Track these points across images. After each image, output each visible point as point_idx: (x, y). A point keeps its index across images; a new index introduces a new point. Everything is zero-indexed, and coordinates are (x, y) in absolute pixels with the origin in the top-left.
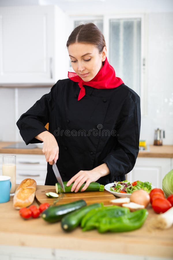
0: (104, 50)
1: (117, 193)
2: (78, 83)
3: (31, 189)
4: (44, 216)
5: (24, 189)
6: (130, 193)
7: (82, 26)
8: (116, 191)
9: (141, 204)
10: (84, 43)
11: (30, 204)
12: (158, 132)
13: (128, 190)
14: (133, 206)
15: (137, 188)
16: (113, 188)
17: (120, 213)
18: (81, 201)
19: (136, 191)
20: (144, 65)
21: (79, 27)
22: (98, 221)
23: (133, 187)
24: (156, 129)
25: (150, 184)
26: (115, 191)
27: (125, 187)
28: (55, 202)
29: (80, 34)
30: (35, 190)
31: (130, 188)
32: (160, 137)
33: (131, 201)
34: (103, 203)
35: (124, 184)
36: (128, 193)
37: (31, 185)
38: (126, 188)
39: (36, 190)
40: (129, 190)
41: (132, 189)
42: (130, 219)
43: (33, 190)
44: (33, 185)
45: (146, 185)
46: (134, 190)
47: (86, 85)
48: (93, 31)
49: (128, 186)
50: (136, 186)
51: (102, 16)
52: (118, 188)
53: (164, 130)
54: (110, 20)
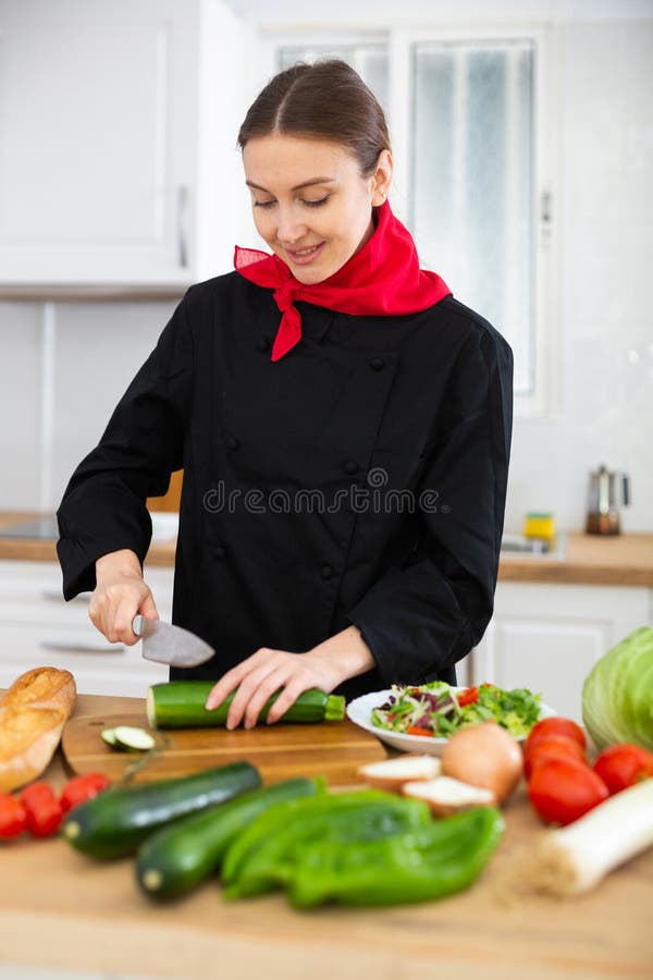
0: (383, 162)
1: (397, 735)
2: (273, 291)
3: (48, 711)
4: (72, 830)
5: (15, 714)
6: (446, 737)
7: (301, 70)
8: (394, 724)
9: (481, 786)
10: (305, 138)
11: (30, 777)
12: (604, 482)
13: (438, 722)
14: (449, 793)
15: (478, 713)
16: (383, 712)
17: (387, 824)
18: (240, 766)
19: (469, 729)
20: (546, 218)
21: (288, 72)
22: (288, 858)
23: (461, 711)
24: (595, 468)
25: (537, 698)
26: (390, 725)
27: (427, 711)
28: (130, 769)
29: (292, 102)
30: (65, 717)
31: (450, 716)
32: (611, 501)
33: (446, 772)
34: (324, 778)
35: (428, 697)
36: (437, 734)
37: (52, 696)
38: (433, 714)
39: (70, 717)
40: (445, 723)
41: (455, 721)
42: (424, 851)
43: (58, 717)
44: (61, 693)
45: (514, 703)
46: (464, 725)
47: (303, 302)
48: (340, 91)
49: (440, 707)
50: (474, 705)
51: (386, 32)
52: (400, 715)
53: (624, 475)
54: (414, 48)
